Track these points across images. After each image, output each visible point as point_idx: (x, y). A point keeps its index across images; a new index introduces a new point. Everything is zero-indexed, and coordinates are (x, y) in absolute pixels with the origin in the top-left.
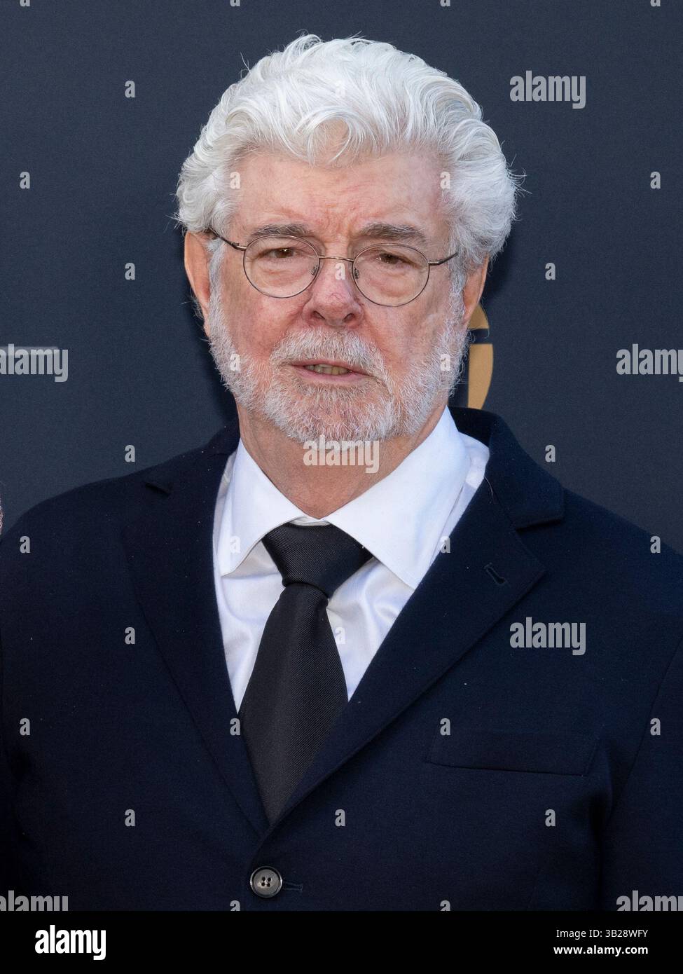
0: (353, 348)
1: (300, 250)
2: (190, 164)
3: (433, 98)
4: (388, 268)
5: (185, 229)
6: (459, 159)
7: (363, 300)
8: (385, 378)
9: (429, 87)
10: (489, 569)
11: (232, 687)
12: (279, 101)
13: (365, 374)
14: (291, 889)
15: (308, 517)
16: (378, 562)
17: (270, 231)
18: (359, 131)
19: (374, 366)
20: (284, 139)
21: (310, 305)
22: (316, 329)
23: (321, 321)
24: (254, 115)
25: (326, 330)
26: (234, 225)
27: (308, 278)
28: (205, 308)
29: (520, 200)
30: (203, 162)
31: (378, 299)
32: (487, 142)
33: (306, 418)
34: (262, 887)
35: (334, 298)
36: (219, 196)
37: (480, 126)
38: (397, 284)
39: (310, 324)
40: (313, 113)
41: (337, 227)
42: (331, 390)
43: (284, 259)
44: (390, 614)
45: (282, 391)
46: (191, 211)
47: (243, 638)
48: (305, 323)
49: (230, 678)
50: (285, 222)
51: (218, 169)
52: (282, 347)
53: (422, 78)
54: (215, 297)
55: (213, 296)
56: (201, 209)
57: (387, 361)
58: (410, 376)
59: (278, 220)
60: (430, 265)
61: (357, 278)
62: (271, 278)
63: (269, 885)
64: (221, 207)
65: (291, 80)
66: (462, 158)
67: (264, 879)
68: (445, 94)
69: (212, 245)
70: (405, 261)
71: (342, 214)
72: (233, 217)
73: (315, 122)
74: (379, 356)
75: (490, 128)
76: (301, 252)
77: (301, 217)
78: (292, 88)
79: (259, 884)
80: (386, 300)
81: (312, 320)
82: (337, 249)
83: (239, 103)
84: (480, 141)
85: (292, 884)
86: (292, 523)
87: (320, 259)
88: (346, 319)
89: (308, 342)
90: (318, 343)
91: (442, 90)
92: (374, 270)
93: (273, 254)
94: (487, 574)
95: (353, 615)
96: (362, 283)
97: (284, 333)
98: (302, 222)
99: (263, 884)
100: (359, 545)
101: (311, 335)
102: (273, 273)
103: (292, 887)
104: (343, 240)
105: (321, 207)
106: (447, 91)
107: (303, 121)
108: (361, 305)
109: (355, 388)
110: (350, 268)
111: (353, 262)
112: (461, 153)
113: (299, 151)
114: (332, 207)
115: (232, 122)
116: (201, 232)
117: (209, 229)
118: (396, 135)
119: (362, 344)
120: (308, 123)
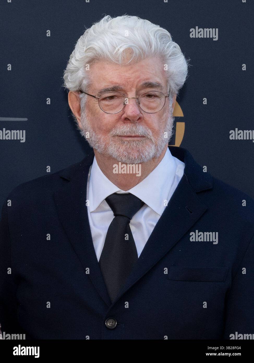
0: (140, 129)
1: (118, 96)
2: (70, 67)
3: (158, 36)
4: (149, 99)
5: (69, 90)
6: (169, 56)
7: (142, 112)
8: (152, 138)
9: (156, 32)
10: (187, 208)
11: (96, 253)
12: (107, 43)
13: (145, 137)
14: (120, 326)
15: (122, 191)
16: (147, 206)
17: (107, 90)
18: (137, 52)
19: (148, 134)
20: (110, 57)
21: (125, 116)
22: (127, 124)
23: (128, 121)
24: (97, 48)
25: (131, 124)
26: (91, 89)
27: (122, 106)
28: (78, 119)
29: (189, 69)
30: (75, 66)
31: (147, 111)
32: (177, 49)
33: (125, 152)
34: (110, 325)
35: (134, 113)
36: (84, 78)
37: (174, 44)
38: (153, 105)
39: (124, 123)
40: (120, 46)
41: (132, 85)
42: (134, 142)
43: (112, 100)
44: (152, 225)
45: (115, 145)
46: (72, 84)
47: (100, 235)
48: (122, 123)
49: (95, 249)
50: (111, 86)
51: (82, 68)
52: (114, 130)
53: (154, 29)
54: (84, 114)
55: (82, 114)
56: (77, 83)
57: (153, 132)
58: (160, 136)
59: (108, 86)
60: (166, 97)
61: (140, 104)
62: (108, 107)
63: (112, 324)
64: (85, 82)
65: (108, 34)
66: (170, 56)
67: (110, 322)
68: (161, 34)
69: (81, 96)
70: (155, 96)
71: (133, 81)
72: (89, 86)
73: (121, 50)
74: (150, 131)
75: (177, 44)
76: (118, 97)
77: (117, 83)
78: (110, 37)
79: (109, 324)
80: (149, 111)
81: (125, 121)
82: (132, 94)
83: (90, 44)
84: (175, 49)
85: (120, 324)
86: (116, 193)
87: (126, 99)
88: (138, 120)
89: (124, 129)
90: (128, 129)
91: (160, 33)
92: (144, 100)
93: (108, 99)
94: (186, 210)
95: (139, 226)
96: (141, 105)
97: (114, 126)
98: (117, 85)
99: (110, 324)
100: (141, 200)
101: (125, 127)
102: (108, 106)
103: (120, 325)
104: (134, 90)
105: (125, 79)
106: (162, 32)
107: (117, 49)
108: (142, 114)
109: (142, 141)
110: (137, 101)
111: (138, 99)
112: (170, 54)
113: (116, 60)
114: (129, 79)
115: (87, 51)
116: (77, 91)
117: (80, 90)
118: (149, 51)
119: (143, 128)
120: (119, 50)
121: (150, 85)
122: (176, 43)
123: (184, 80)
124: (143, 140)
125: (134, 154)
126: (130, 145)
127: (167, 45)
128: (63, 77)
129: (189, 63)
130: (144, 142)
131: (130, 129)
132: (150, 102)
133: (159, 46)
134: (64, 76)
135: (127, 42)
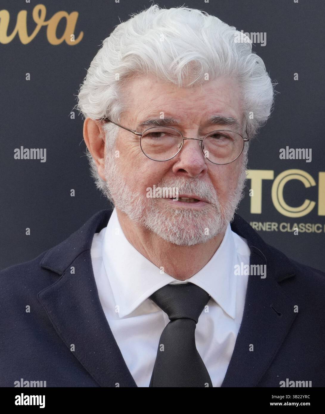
1: (170, 133)
3: (235, 43)
6: (250, 77)
8: (217, 204)
9: (232, 37)
13: (208, 202)
17: (153, 123)
18: (207, 67)
19: (212, 197)
20: (164, 72)
22: (181, 178)
23: (184, 174)
24: (142, 56)
25: (187, 179)
32: (260, 66)
33: (175, 227)
35: (196, 162)
36: (115, 100)
37: (256, 58)
39: (177, 175)
40: (180, 57)
42: (189, 212)
45: (159, 212)
48: (173, 175)
51: (114, 85)
53: (229, 32)
57: (218, 194)
58: (229, 202)
60: (244, 141)
61: (204, 149)
62: (153, 149)
64: (116, 107)
70: (227, 137)
71: (196, 113)
72: (124, 113)
73: (182, 64)
77: (171, 114)
82: (192, 133)
83: (132, 49)
84: (257, 66)
87: (184, 139)
88: (200, 173)
89: (176, 185)
92: (210, 143)
98: (170, 117)
104: (197, 127)
105: (183, 109)
107: (175, 61)
108: (207, 164)
109: (202, 211)
110: (200, 144)
111: (202, 141)
112: (250, 73)
113: (172, 78)
114: (190, 109)
115: (126, 60)
116: (100, 119)
117: (106, 119)
118: (223, 66)
119: (207, 186)
120: (178, 63)
121: (221, 121)
122: (260, 58)
123: (268, 114)
124: (205, 210)
125: (189, 232)
126: (183, 217)
127: (248, 59)
128: (78, 95)
129: (275, 88)
130: (207, 212)
131: (185, 185)
132: (219, 146)
133: (237, 58)
134: (80, 94)
135: (191, 51)
